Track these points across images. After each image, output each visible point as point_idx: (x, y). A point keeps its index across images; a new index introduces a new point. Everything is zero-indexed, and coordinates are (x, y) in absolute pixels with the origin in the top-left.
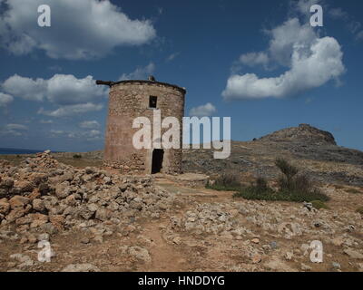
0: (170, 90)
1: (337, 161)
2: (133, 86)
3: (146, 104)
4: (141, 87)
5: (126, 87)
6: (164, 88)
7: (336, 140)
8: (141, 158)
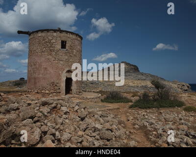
0: (74, 37)
1: (142, 80)
2: (49, 34)
3: (59, 46)
4: (55, 34)
5: (43, 34)
6: (71, 36)
7: (139, 69)
8: (57, 85)
